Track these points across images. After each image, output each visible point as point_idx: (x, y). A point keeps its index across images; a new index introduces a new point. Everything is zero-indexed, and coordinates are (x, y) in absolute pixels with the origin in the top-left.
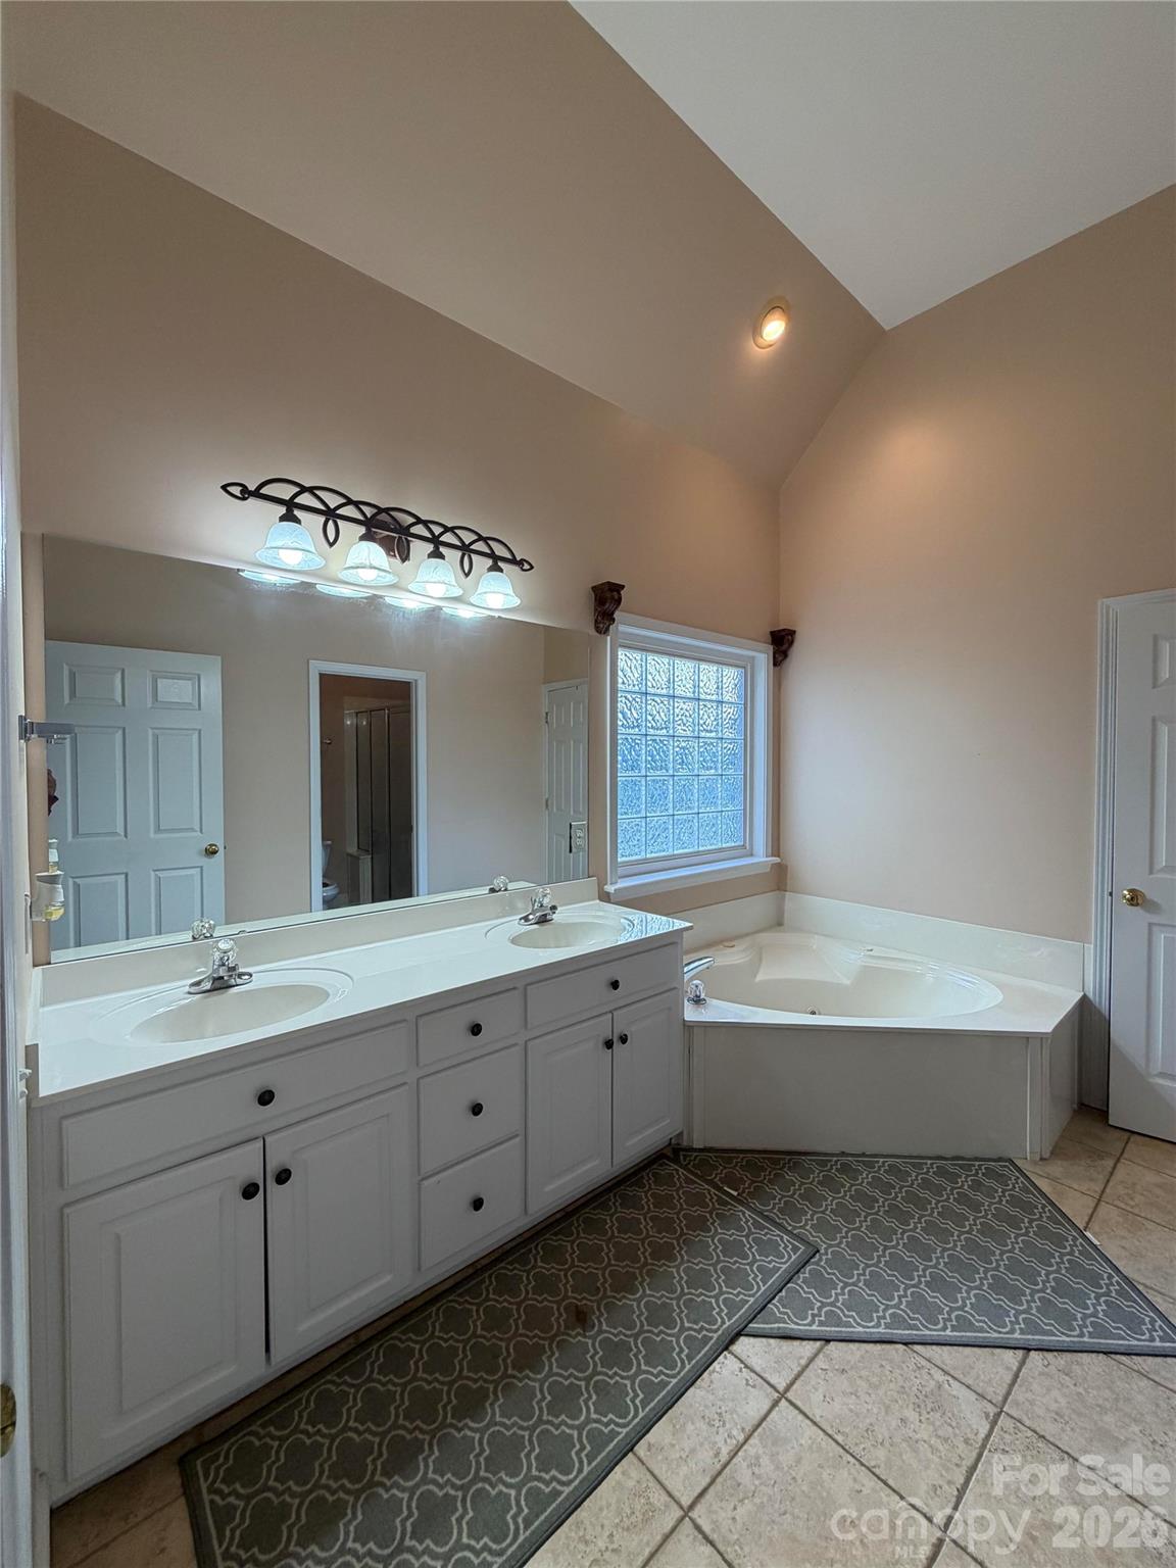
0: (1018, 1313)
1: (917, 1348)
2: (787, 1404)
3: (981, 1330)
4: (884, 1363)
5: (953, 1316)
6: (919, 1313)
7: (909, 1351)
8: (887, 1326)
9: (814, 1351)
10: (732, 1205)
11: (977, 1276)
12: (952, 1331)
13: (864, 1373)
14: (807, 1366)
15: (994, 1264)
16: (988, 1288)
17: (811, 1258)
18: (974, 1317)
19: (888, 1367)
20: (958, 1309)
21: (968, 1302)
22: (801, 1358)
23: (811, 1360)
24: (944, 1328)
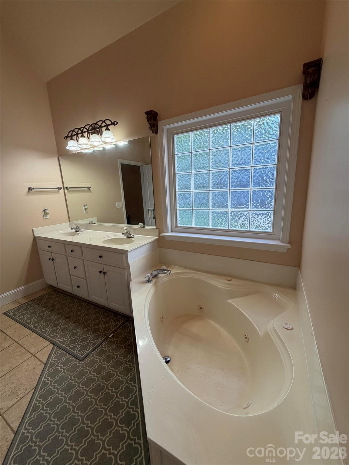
0: (32, 434)
1: (34, 390)
2: (31, 356)
3: (31, 415)
4: (32, 379)
5: (40, 405)
6: (46, 392)
7: (33, 388)
8: (44, 381)
9: (43, 361)
10: (104, 337)
11: (56, 419)
12: (34, 403)
13: (31, 374)
14: (40, 360)
15: (61, 431)
16: (48, 423)
17: (78, 359)
18: (37, 413)
19: (30, 380)
20: (43, 407)
21: (45, 412)
22: (42, 358)
23: (41, 361)
24: (36, 400)
